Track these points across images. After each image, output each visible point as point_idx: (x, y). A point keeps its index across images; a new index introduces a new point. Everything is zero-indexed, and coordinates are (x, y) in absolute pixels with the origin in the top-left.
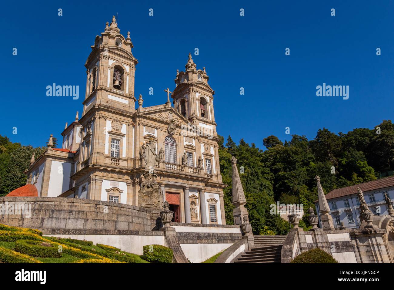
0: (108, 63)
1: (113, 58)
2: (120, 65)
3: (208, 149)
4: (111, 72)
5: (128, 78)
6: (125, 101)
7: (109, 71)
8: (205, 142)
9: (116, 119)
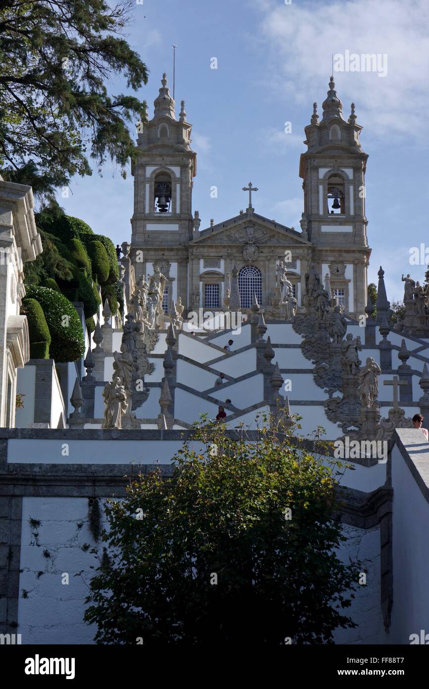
0: (144, 175)
1: (153, 163)
2: (163, 170)
3: (338, 271)
4: (150, 187)
5: (178, 186)
6: (174, 227)
7: (147, 186)
8: (332, 259)
9: (160, 257)
